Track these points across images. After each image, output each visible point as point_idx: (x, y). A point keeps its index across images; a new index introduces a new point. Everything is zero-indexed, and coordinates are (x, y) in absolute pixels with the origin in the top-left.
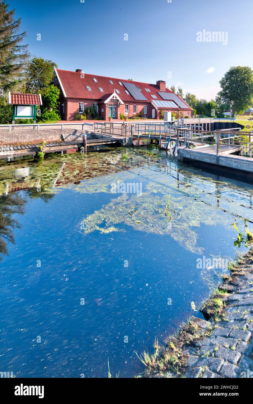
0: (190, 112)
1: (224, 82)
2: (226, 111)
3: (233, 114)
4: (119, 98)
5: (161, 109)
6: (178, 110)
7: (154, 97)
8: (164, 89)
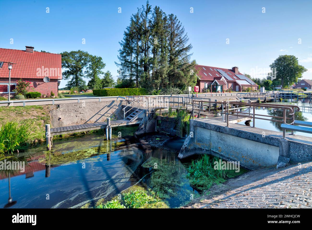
0: (257, 87)
1: (273, 66)
2: (277, 86)
3: (282, 88)
4: (225, 80)
5: (243, 86)
6: (251, 86)
7: (235, 78)
8: (238, 72)
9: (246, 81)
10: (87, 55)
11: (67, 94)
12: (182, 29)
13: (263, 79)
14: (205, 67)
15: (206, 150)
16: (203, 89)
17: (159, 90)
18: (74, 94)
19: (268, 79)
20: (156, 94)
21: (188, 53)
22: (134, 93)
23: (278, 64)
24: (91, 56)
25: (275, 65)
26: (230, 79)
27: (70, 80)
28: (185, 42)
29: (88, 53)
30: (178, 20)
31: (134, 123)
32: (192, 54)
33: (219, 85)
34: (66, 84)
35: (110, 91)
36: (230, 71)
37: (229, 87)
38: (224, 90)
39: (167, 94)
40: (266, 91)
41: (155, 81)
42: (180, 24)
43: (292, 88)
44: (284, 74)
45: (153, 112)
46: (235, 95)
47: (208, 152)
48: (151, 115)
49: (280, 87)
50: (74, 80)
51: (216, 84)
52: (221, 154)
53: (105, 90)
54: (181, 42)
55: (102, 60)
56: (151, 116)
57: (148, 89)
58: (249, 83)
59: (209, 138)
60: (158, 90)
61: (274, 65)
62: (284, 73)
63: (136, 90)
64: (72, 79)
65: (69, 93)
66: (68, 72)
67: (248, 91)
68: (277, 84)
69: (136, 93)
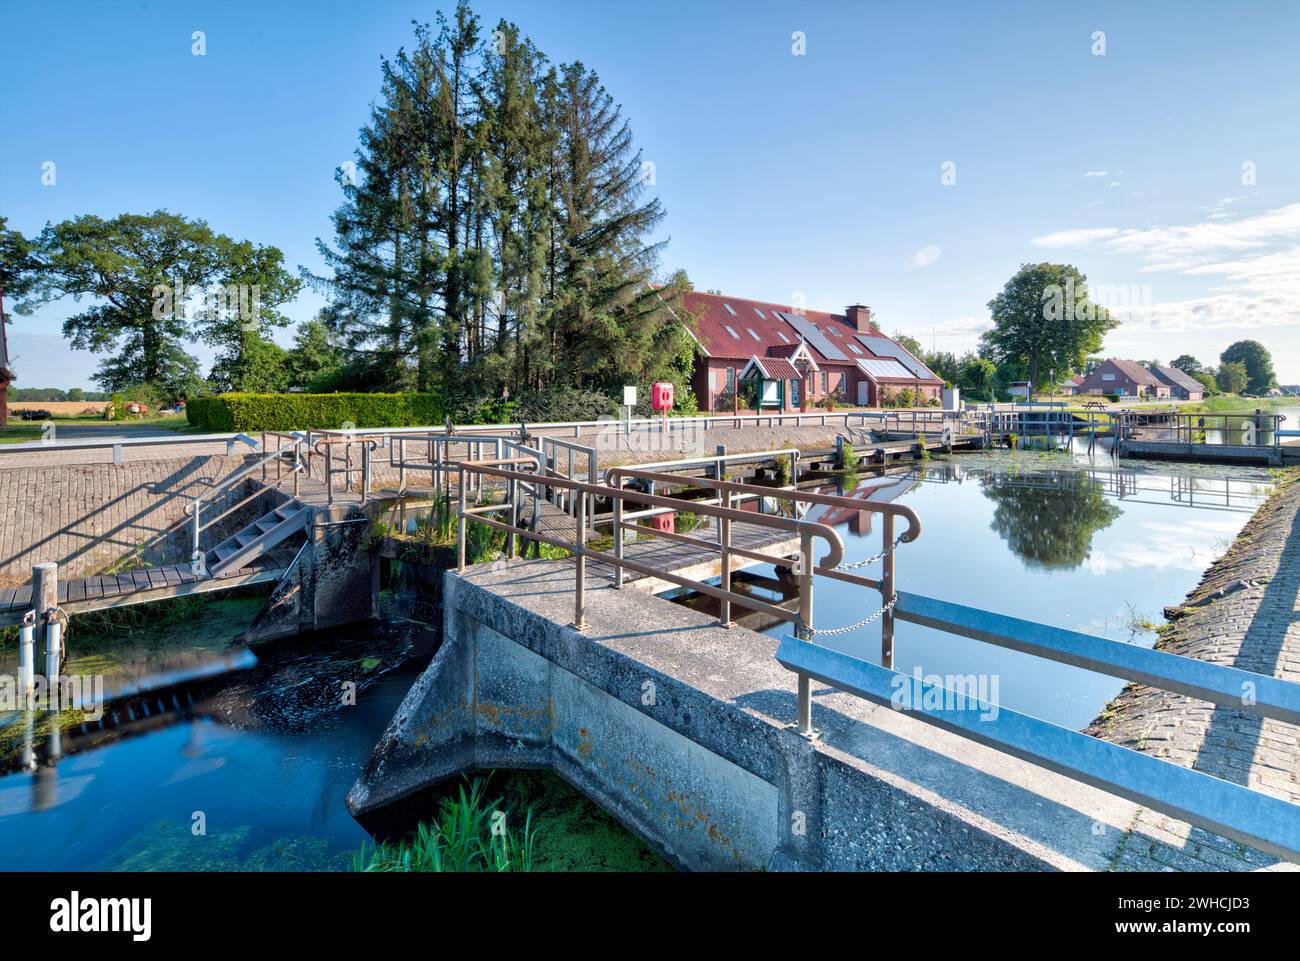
0: (938, 388)
1: (1000, 304)
2: (1015, 385)
3: (1031, 392)
4: (810, 357)
5: (884, 381)
6: (916, 383)
7: (855, 349)
8: (867, 327)
9: (896, 363)
10: (201, 235)
11: (98, 418)
12: (620, 133)
13: (965, 356)
14: (735, 303)
15: (526, 742)
16: (722, 395)
17: (510, 399)
18: (128, 421)
19: (983, 356)
20: (493, 417)
21: (647, 240)
22: (383, 414)
23: (1018, 297)
24: (224, 241)
25: (1008, 303)
26: (833, 353)
27: (117, 353)
28: (636, 190)
29: (209, 226)
30: (603, 89)
31: (235, 583)
32: (666, 242)
33: (771, 380)
34: (98, 372)
35: (247, 405)
36: (836, 320)
37: (831, 390)
38: (807, 398)
39: (548, 420)
40: (963, 402)
41: (486, 358)
42: (612, 109)
43: (1070, 392)
44: (1037, 336)
45: (360, 515)
46: (837, 423)
47: (536, 751)
48: (347, 533)
49: (1024, 388)
50: (140, 353)
51: (756, 376)
52: (589, 766)
53: (223, 400)
54: (615, 188)
55: (283, 261)
56: (344, 539)
57: (452, 394)
58: (911, 372)
59: (543, 676)
60: (503, 401)
61: (1005, 300)
62: (1040, 332)
63: (394, 402)
64: (129, 350)
65: (104, 417)
66: (109, 313)
67: (903, 406)
68: (1014, 375)
69: (390, 415)
